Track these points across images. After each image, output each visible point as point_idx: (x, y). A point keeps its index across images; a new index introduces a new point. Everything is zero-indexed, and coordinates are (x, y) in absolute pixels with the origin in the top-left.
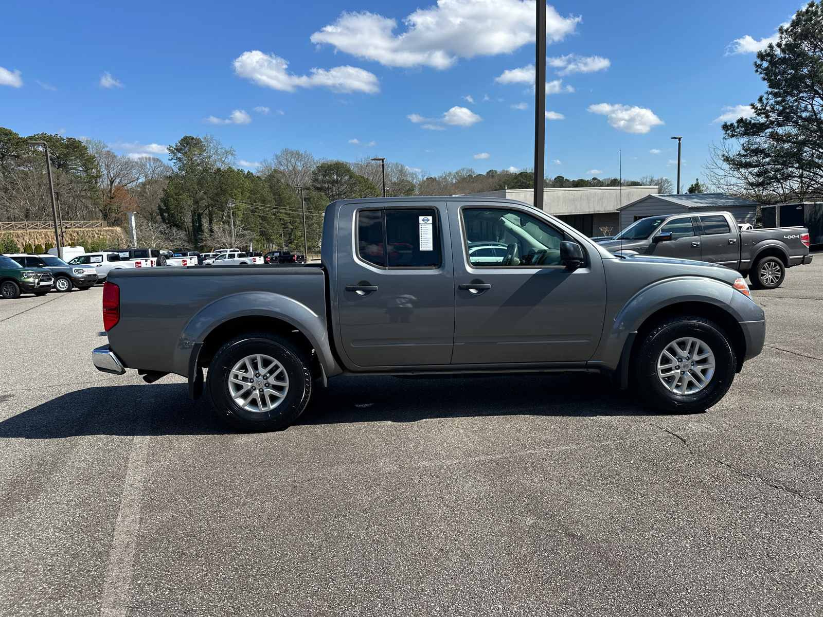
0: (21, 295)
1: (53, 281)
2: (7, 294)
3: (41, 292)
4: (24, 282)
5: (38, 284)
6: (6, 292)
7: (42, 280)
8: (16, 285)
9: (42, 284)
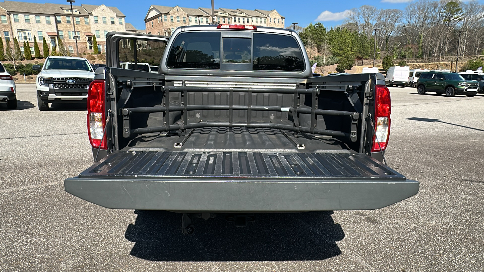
0: (456, 95)
1: (478, 89)
2: (448, 94)
3: (471, 95)
4: (458, 88)
5: (466, 90)
6: (448, 93)
7: (469, 88)
8: (453, 89)
9: (468, 90)
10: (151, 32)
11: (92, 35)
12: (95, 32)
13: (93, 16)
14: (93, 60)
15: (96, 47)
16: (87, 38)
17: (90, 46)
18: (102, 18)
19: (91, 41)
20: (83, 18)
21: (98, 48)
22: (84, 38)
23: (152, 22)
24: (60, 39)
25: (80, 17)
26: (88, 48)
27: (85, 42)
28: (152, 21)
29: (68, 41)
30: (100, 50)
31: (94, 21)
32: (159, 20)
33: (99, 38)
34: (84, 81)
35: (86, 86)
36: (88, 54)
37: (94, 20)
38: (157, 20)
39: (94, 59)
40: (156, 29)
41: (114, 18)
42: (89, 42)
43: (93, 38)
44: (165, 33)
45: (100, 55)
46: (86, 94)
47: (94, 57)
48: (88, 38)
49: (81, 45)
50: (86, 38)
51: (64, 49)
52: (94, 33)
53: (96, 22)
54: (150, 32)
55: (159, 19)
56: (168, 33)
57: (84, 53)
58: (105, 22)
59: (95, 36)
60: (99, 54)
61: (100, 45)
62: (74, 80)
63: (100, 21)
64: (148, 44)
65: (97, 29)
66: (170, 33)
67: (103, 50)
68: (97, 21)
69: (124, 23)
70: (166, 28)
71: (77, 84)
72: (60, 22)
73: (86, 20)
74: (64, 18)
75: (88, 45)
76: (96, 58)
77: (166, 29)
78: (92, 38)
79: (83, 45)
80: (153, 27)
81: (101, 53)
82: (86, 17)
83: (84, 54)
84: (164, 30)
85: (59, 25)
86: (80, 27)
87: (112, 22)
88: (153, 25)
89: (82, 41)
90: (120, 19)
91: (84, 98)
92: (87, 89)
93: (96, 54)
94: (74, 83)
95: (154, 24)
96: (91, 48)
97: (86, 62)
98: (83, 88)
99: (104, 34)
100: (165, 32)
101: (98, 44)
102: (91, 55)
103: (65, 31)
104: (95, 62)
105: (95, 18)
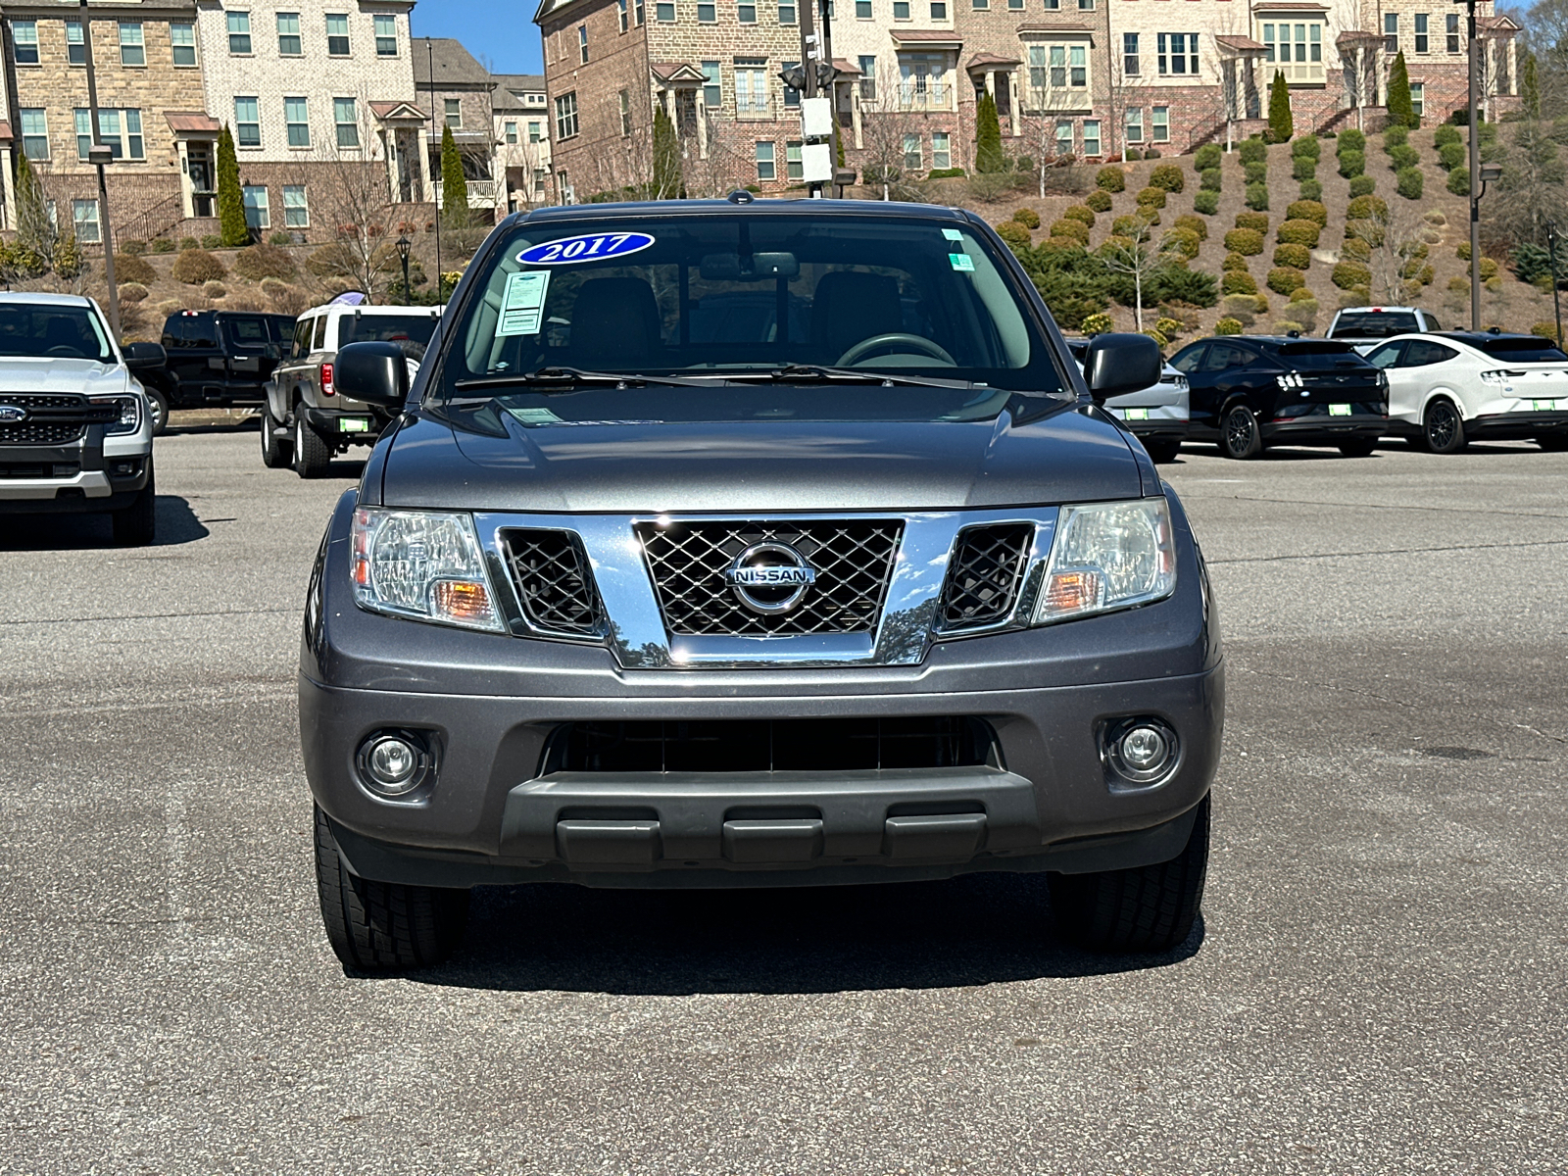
10: (573, 94)
11: (212, 127)
12: (230, 107)
13: (222, 9)
14: (216, 282)
15: (233, 200)
16: (182, 146)
17: (195, 196)
18: (274, 18)
19: (204, 164)
20: (165, 24)
21: (246, 204)
22: (163, 150)
23: (582, 29)
24: (24, 159)
25: (148, 19)
26: (189, 211)
27: (169, 170)
28: (580, 23)
29: (68, 171)
30: (257, 218)
31: (226, 42)
32: (624, 16)
33: (252, 141)
34: (65, 408)
35: (77, 433)
36: (184, 247)
37: (224, 33)
38: (613, 17)
39: (219, 273)
40: (607, 73)
41: (344, 16)
42: (192, 174)
43: (216, 146)
44: (662, 95)
45: (253, 249)
46: (71, 470)
47: (219, 266)
48: (189, 144)
49: (144, 193)
50: (175, 145)
51: (46, 220)
52: (224, 113)
53: (240, 44)
54: (569, 89)
55: (623, 8)
56: (678, 94)
57: (162, 238)
58: (290, 45)
59: (228, 131)
60: (251, 242)
61: (261, 187)
62: (22, 406)
63: (264, 38)
64: (558, 168)
65: (245, 86)
66: (694, 92)
67: (274, 218)
68: (244, 42)
69: (404, 45)
70: (669, 64)
71: (33, 423)
72: (30, 55)
73: (181, 37)
74: (51, 32)
75: (188, 186)
76: (228, 266)
77: (665, 72)
78: (208, 146)
79: (155, 191)
80: (585, 59)
81: (265, 238)
82: (183, 19)
83: (159, 243)
84: (653, 80)
85: (24, 76)
86: (146, 84)
87: (331, 39)
88: (585, 50)
89: (151, 163)
90: (380, 23)
91: (62, 491)
92: (78, 448)
93: (233, 245)
94: (19, 418)
95: (593, 40)
96: (202, 204)
97: (91, 315)
98: (61, 441)
99: (282, 117)
100: (661, 88)
101: (247, 184)
102: (201, 249)
103: (56, 109)
104: (221, 293)
105: (234, 20)
